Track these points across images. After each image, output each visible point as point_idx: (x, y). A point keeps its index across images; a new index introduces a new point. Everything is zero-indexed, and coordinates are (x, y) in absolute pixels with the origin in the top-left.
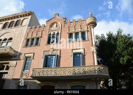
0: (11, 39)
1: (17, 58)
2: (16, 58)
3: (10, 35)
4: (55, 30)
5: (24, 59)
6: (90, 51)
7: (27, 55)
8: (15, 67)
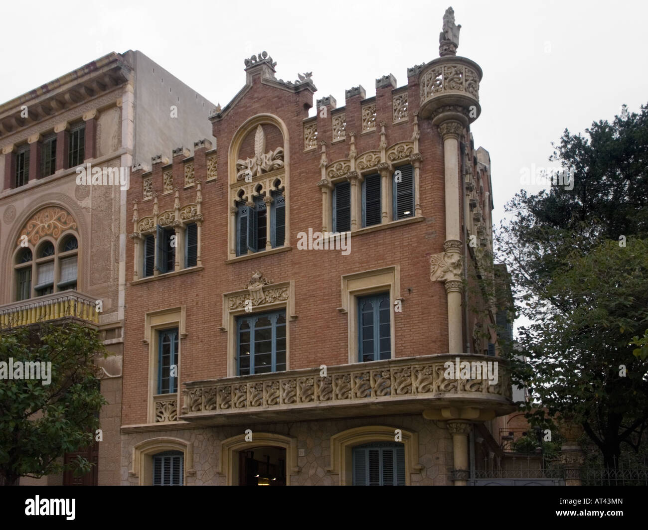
0: (70, 242)
1: (119, 336)
2: (114, 341)
3: (59, 219)
4: (264, 171)
5: (149, 341)
6: (429, 280)
7: (159, 321)
8: (120, 381)
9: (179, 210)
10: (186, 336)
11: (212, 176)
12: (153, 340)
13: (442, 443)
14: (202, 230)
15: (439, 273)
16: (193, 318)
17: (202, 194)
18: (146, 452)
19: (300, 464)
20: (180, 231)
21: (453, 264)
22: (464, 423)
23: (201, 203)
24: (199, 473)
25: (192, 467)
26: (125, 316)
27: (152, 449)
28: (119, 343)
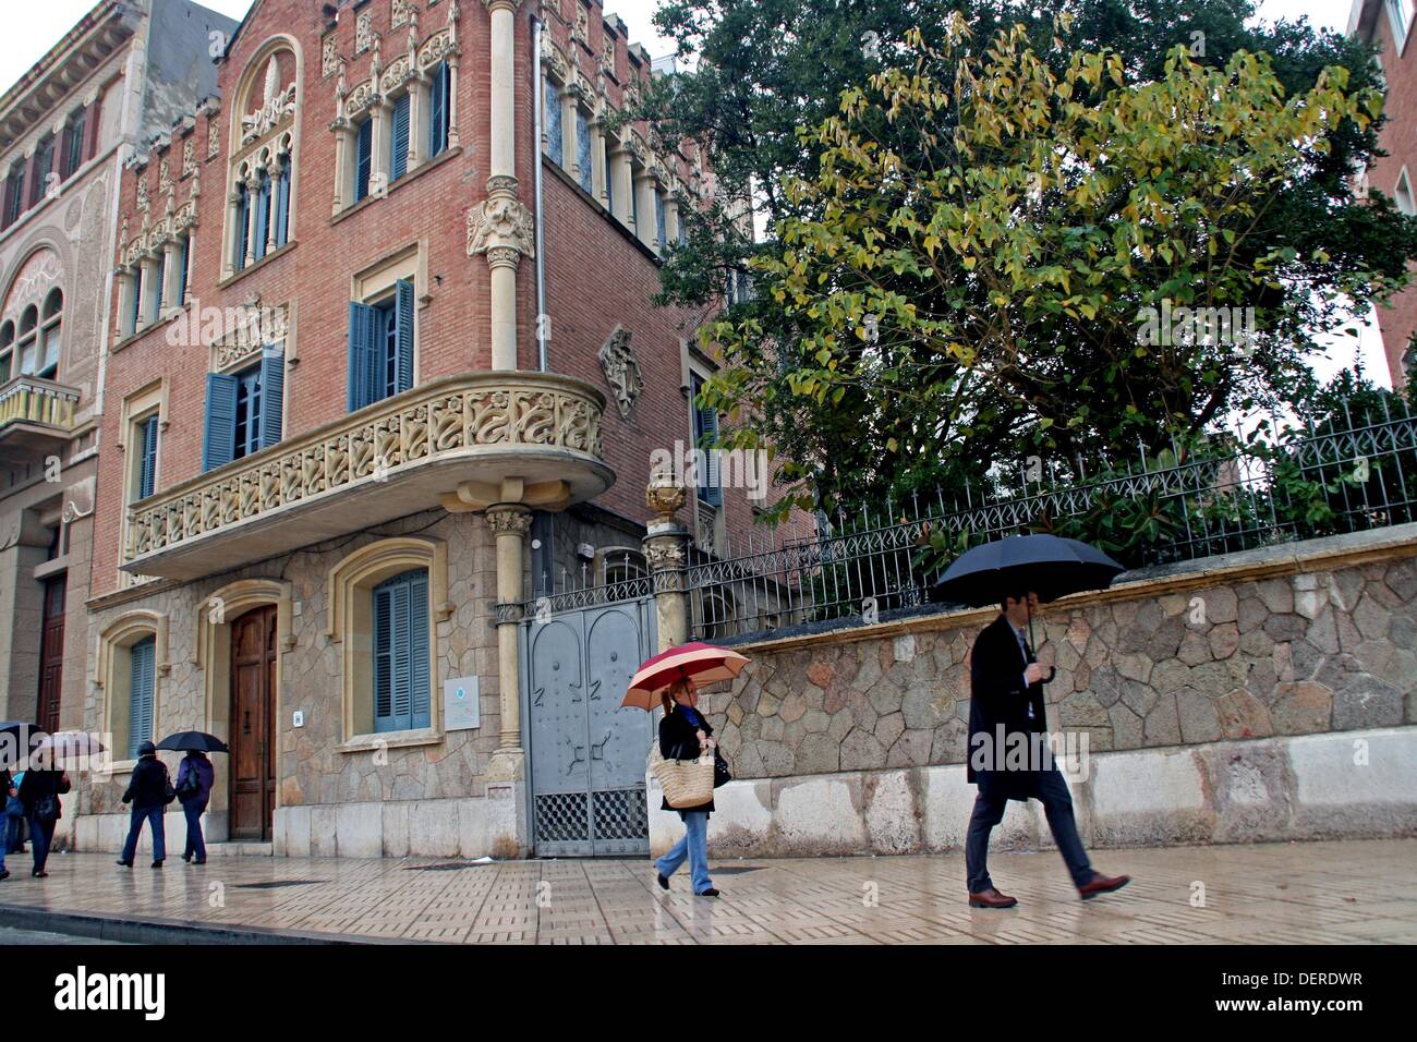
0: (54, 300)
1: (94, 443)
2: (88, 453)
3: (47, 268)
4: (273, 125)
5: (125, 444)
6: (465, 255)
7: (139, 407)
8: (92, 519)
9: (172, 214)
10: (167, 425)
11: (214, 148)
12: (132, 442)
13: (480, 555)
14: (197, 241)
15: (478, 238)
16: (177, 393)
17: (201, 183)
18: (116, 641)
19: (295, 632)
20: (172, 249)
21: (496, 217)
22: (506, 510)
23: (197, 197)
24: (174, 668)
25: (166, 657)
26: (104, 408)
27: (121, 634)
28: (93, 456)
